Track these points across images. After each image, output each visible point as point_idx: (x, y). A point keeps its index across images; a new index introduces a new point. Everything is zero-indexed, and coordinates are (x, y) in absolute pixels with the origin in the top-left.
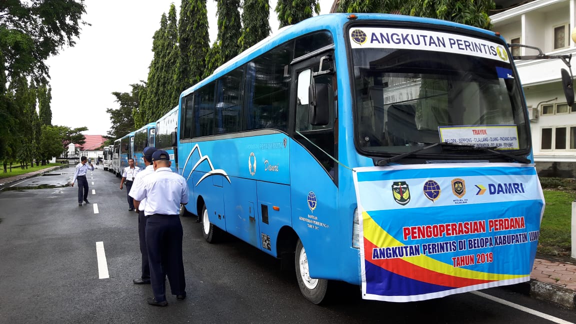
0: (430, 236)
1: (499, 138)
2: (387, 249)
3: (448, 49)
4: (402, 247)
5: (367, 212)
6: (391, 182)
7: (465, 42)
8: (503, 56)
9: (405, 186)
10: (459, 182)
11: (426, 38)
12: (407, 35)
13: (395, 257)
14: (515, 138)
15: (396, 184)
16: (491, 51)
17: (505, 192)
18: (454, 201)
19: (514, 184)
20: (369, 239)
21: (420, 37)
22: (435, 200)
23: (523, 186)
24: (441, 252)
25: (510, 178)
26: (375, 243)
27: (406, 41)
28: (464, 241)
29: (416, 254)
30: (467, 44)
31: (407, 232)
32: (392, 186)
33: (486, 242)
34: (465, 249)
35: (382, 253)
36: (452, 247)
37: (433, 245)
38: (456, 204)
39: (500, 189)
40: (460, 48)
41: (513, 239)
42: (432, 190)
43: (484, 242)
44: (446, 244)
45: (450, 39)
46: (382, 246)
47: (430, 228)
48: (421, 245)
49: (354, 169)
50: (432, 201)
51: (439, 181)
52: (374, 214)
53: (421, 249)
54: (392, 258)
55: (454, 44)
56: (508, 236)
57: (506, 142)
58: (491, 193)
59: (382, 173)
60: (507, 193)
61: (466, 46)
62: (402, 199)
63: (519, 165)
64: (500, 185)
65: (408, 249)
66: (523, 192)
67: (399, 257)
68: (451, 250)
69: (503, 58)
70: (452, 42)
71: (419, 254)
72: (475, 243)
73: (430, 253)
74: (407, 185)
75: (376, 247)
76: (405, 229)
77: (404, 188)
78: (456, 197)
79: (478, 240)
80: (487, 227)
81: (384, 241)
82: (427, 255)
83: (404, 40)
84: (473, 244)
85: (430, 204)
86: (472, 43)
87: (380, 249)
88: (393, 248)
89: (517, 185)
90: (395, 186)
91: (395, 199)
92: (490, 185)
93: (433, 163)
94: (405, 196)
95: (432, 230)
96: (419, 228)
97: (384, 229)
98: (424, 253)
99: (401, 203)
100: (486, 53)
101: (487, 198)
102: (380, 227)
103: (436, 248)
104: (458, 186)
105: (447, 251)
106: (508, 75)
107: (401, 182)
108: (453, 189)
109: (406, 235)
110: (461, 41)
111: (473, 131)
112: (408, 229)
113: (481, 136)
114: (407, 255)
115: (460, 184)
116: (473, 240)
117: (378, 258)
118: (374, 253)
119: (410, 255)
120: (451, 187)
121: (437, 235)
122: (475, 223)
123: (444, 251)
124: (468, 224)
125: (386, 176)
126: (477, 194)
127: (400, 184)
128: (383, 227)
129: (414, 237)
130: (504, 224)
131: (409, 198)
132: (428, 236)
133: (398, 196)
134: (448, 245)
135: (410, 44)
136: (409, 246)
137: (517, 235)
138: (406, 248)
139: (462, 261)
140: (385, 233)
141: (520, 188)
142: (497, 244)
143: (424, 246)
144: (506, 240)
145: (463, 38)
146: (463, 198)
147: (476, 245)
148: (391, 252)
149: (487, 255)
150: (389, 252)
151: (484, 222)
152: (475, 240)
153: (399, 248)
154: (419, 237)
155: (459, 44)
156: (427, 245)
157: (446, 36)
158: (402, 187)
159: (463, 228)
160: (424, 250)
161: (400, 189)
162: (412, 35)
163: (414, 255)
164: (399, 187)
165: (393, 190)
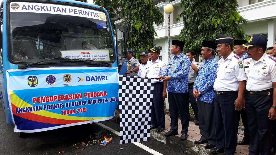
0: (49, 101)
1: (97, 56)
2: (23, 108)
3: (68, 14)
4: (32, 107)
5: (12, 91)
6: (27, 76)
7: (79, 10)
8: (103, 18)
9: (36, 78)
10: (68, 76)
11: (55, 8)
12: (44, 6)
13: (28, 112)
14: (107, 56)
15: (30, 77)
16: (95, 15)
17: (96, 80)
18: (64, 84)
19: (102, 77)
20: (14, 104)
21: (51, 7)
22: (53, 85)
23: (107, 77)
24: (55, 108)
25: (100, 74)
26: (17, 106)
27: (43, 9)
28: (69, 103)
29: (40, 110)
30: (80, 11)
31: (35, 100)
32: (28, 78)
33: (82, 103)
34: (69, 106)
35: (21, 110)
36: (61, 106)
37: (50, 105)
38: (65, 86)
39: (93, 79)
40: (75, 13)
41: (98, 101)
42: (51, 80)
43: (81, 103)
44: (58, 105)
45: (70, 9)
46: (20, 107)
47: (48, 97)
48: (43, 106)
49: (7, 70)
50: (51, 85)
51: (55, 75)
52: (15, 92)
53: (43, 107)
54: (26, 112)
55: (72, 11)
56: (96, 100)
57: (101, 57)
58: (87, 80)
59: (22, 72)
60: (97, 80)
61: (79, 12)
62: (33, 84)
63: (106, 68)
64: (93, 77)
65: (35, 108)
66: (107, 79)
67: (30, 112)
68: (60, 107)
69: (102, 19)
70: (71, 10)
71: (41, 110)
72: (75, 104)
73: (48, 109)
74: (37, 78)
75: (17, 107)
76: (34, 99)
77: (35, 79)
78: (65, 83)
79: (77, 102)
80: (83, 96)
81: (21, 104)
82: (46, 110)
83: (42, 9)
84: (74, 104)
85: (49, 86)
86: (83, 11)
87: (19, 109)
88: (26, 108)
89: (104, 77)
90: (29, 78)
91: (29, 84)
92: (87, 77)
93: (53, 67)
94: (35, 83)
95: (49, 98)
96: (42, 98)
97: (22, 99)
98: (45, 109)
99: (32, 86)
100: (92, 16)
101: (84, 83)
102: (19, 98)
103: (52, 107)
104: (67, 78)
105: (58, 108)
106: (104, 26)
107: (33, 76)
108: (64, 79)
109: (34, 101)
110: (77, 10)
111: (82, 52)
112: (36, 99)
113: (86, 55)
114: (34, 110)
115: (68, 77)
116: (74, 102)
117: (18, 112)
118: (16, 110)
119: (36, 110)
120: (63, 78)
121: (53, 100)
122: (76, 95)
123: (56, 108)
124: (71, 95)
125: (24, 73)
126: (78, 81)
127: (32, 77)
128: (21, 98)
129: (38, 102)
130: (93, 95)
131: (37, 84)
132: (47, 101)
133: (31, 83)
134: (59, 105)
135: (45, 10)
136: (36, 106)
137: (101, 100)
138: (34, 107)
139: (67, 112)
140: (22, 101)
141: (105, 78)
142: (90, 104)
143: (44, 106)
144: (95, 101)
145: (78, 9)
146: (70, 83)
147: (76, 105)
148: (26, 109)
149: (83, 109)
150: (24, 109)
151: (81, 94)
152: (75, 102)
153: (30, 107)
154: (42, 102)
155: (75, 12)
156: (46, 105)
157: (68, 8)
158: (33, 78)
159: (69, 97)
160: (45, 108)
161: (32, 80)
162: (47, 7)
163: (38, 110)
164: (32, 78)
165: (28, 80)
